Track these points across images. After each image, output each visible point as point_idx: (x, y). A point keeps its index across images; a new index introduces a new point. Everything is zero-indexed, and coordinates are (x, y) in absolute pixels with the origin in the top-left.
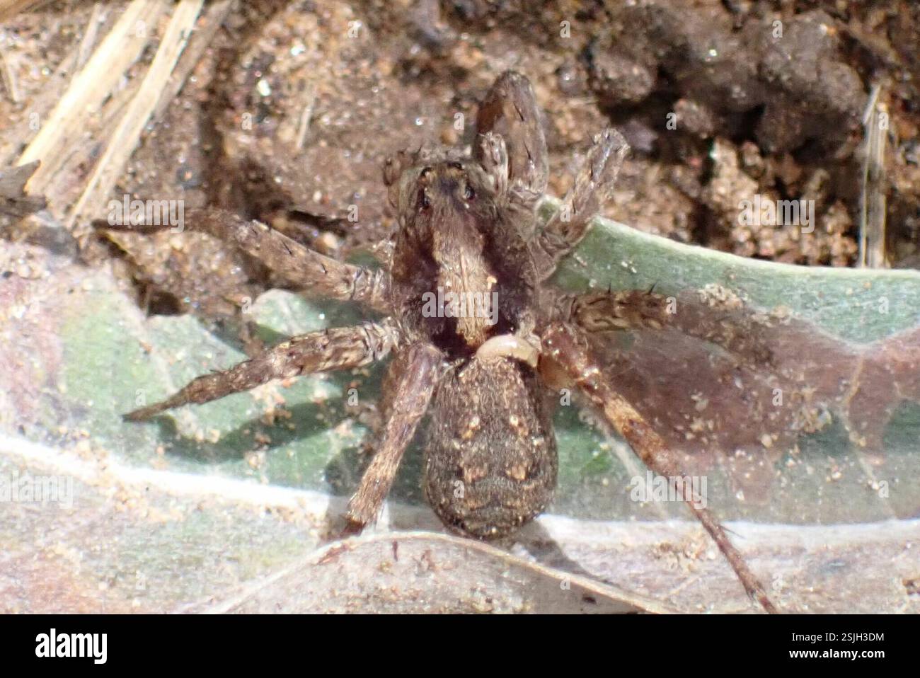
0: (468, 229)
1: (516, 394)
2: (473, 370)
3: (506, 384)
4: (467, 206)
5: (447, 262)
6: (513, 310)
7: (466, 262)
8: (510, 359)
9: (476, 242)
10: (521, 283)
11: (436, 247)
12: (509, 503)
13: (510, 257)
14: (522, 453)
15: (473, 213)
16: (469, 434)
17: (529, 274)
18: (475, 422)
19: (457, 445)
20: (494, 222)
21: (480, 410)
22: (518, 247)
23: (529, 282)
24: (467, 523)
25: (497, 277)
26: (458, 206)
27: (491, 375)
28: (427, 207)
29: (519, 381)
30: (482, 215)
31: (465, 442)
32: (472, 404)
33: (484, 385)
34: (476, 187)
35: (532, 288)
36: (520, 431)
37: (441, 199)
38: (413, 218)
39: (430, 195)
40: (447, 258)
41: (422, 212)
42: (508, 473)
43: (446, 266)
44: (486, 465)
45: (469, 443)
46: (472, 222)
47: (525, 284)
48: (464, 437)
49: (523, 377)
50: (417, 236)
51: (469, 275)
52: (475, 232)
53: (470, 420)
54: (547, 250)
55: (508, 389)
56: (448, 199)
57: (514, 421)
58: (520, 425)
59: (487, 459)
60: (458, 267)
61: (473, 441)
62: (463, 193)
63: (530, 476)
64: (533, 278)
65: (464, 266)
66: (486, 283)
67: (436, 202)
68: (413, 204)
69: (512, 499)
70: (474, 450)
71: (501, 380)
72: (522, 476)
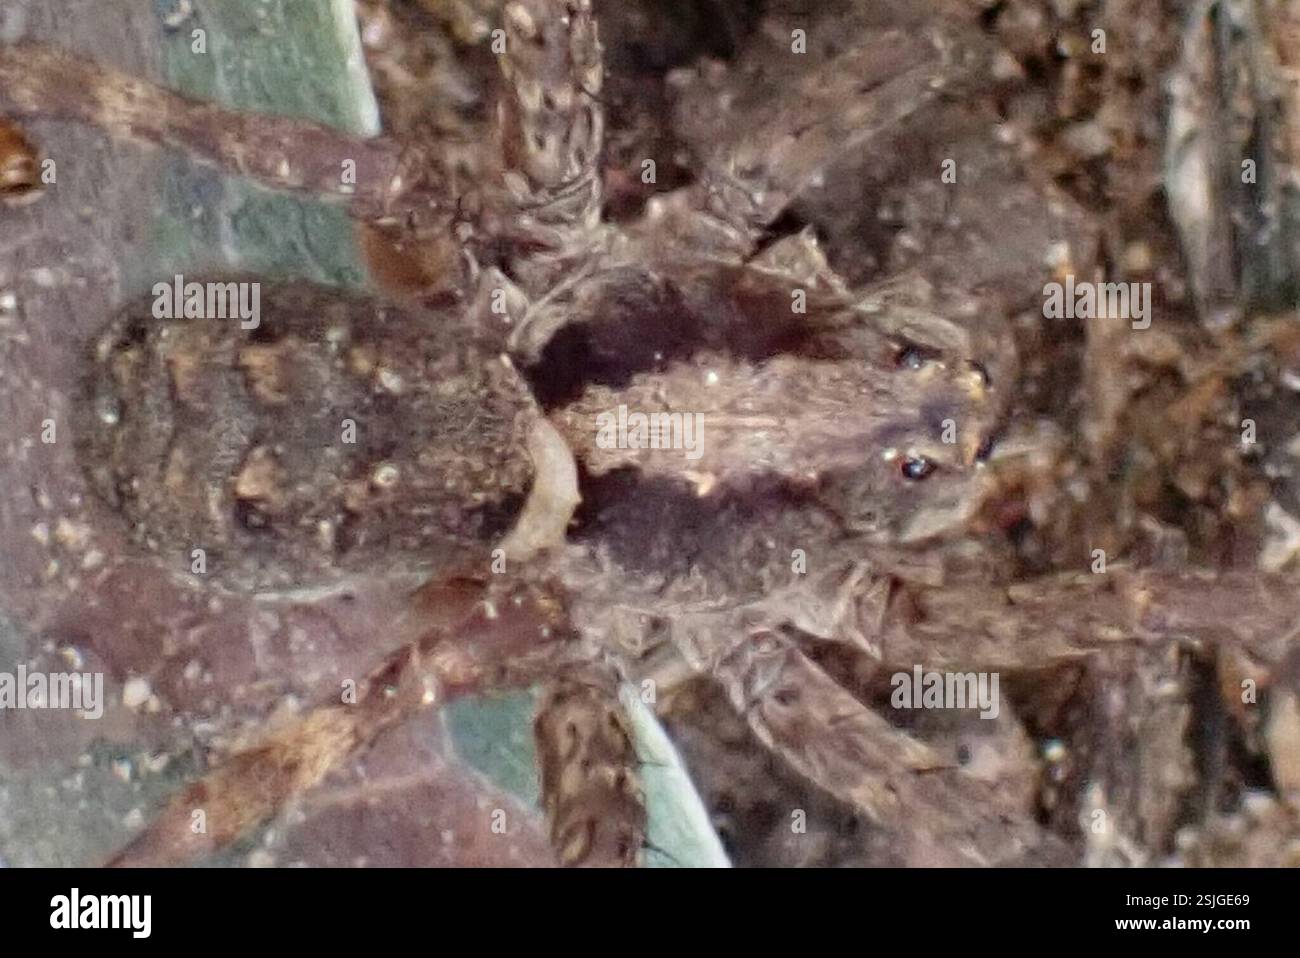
0: (835, 446)
1: (450, 484)
2: (514, 390)
3: (477, 464)
4: (890, 455)
5: (765, 383)
6: (622, 529)
7: (755, 429)
8: (528, 485)
9: (803, 462)
10: (680, 563)
11: (803, 364)
12: (178, 455)
13: (748, 542)
14: (303, 489)
15: (868, 469)
16: (363, 364)
17: (698, 589)
18: (390, 381)
19: (335, 335)
20: (838, 518)
21: (417, 394)
22: (765, 572)
23: (679, 585)
24: (132, 355)
25: (709, 498)
26: (891, 433)
27: (501, 428)
28: (900, 359)
29: (480, 496)
30: (861, 489)
31: (344, 353)
32: (432, 378)
33: (480, 410)
34: (926, 487)
35: (660, 592)
36: (358, 489)
37: (916, 396)
38: (875, 327)
39: (927, 372)
40: (774, 386)
41: (890, 350)
42: (259, 452)
43: (755, 381)
44: (283, 398)
45: (340, 364)
46: (849, 460)
47: (675, 573)
48: (356, 352)
49: (486, 508)
50: (830, 329)
51: (728, 429)
52: (825, 461)
53: (396, 371)
54: (742, 648)
55: (467, 466)
56: (913, 412)
57: (385, 475)
58: (374, 490)
59: (300, 402)
60: (749, 406)
61: (347, 371)
62: (920, 450)
63: (243, 508)
64: (684, 597)
65: (750, 421)
66: (701, 469)
67: (911, 383)
68: (908, 333)
69: (186, 463)
70: (325, 374)
71: (488, 451)
72: (247, 487)
